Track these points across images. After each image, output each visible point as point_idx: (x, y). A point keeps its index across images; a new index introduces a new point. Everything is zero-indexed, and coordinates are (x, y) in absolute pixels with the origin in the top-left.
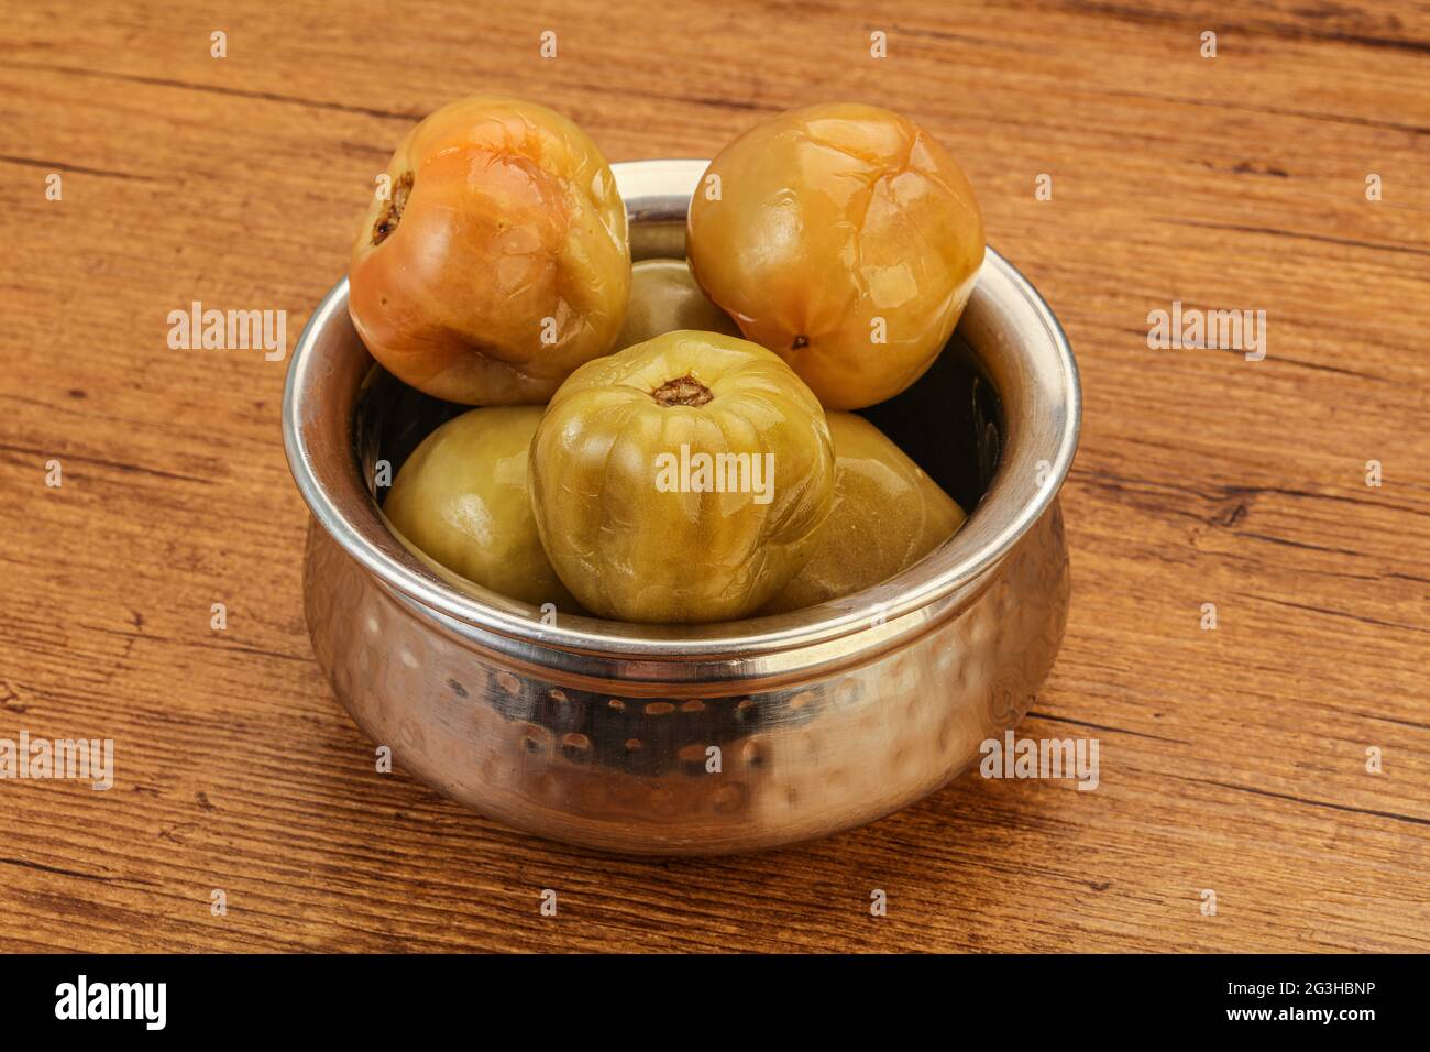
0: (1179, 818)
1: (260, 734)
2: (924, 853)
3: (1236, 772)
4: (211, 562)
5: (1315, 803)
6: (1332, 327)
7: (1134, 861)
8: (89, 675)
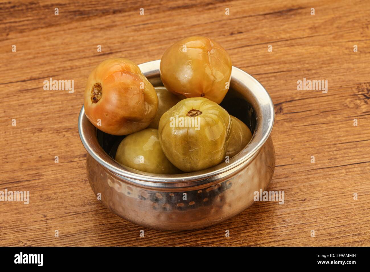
0: (311, 179)
1: (92, 232)
2: (261, 206)
3: (316, 165)
4: (53, 197)
5: (337, 166)
6: (274, 63)
7: (307, 192)
8: (41, 233)
